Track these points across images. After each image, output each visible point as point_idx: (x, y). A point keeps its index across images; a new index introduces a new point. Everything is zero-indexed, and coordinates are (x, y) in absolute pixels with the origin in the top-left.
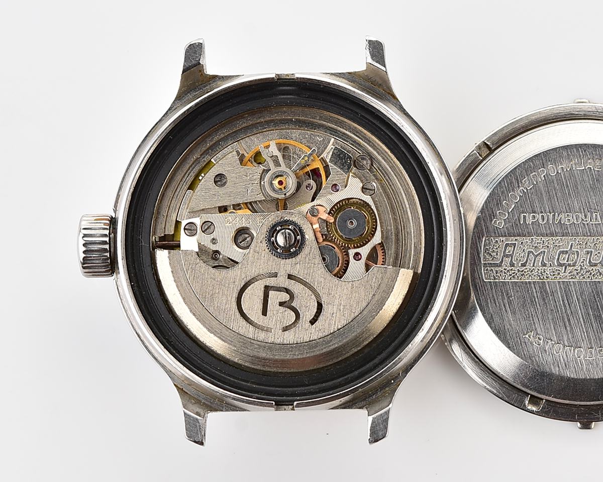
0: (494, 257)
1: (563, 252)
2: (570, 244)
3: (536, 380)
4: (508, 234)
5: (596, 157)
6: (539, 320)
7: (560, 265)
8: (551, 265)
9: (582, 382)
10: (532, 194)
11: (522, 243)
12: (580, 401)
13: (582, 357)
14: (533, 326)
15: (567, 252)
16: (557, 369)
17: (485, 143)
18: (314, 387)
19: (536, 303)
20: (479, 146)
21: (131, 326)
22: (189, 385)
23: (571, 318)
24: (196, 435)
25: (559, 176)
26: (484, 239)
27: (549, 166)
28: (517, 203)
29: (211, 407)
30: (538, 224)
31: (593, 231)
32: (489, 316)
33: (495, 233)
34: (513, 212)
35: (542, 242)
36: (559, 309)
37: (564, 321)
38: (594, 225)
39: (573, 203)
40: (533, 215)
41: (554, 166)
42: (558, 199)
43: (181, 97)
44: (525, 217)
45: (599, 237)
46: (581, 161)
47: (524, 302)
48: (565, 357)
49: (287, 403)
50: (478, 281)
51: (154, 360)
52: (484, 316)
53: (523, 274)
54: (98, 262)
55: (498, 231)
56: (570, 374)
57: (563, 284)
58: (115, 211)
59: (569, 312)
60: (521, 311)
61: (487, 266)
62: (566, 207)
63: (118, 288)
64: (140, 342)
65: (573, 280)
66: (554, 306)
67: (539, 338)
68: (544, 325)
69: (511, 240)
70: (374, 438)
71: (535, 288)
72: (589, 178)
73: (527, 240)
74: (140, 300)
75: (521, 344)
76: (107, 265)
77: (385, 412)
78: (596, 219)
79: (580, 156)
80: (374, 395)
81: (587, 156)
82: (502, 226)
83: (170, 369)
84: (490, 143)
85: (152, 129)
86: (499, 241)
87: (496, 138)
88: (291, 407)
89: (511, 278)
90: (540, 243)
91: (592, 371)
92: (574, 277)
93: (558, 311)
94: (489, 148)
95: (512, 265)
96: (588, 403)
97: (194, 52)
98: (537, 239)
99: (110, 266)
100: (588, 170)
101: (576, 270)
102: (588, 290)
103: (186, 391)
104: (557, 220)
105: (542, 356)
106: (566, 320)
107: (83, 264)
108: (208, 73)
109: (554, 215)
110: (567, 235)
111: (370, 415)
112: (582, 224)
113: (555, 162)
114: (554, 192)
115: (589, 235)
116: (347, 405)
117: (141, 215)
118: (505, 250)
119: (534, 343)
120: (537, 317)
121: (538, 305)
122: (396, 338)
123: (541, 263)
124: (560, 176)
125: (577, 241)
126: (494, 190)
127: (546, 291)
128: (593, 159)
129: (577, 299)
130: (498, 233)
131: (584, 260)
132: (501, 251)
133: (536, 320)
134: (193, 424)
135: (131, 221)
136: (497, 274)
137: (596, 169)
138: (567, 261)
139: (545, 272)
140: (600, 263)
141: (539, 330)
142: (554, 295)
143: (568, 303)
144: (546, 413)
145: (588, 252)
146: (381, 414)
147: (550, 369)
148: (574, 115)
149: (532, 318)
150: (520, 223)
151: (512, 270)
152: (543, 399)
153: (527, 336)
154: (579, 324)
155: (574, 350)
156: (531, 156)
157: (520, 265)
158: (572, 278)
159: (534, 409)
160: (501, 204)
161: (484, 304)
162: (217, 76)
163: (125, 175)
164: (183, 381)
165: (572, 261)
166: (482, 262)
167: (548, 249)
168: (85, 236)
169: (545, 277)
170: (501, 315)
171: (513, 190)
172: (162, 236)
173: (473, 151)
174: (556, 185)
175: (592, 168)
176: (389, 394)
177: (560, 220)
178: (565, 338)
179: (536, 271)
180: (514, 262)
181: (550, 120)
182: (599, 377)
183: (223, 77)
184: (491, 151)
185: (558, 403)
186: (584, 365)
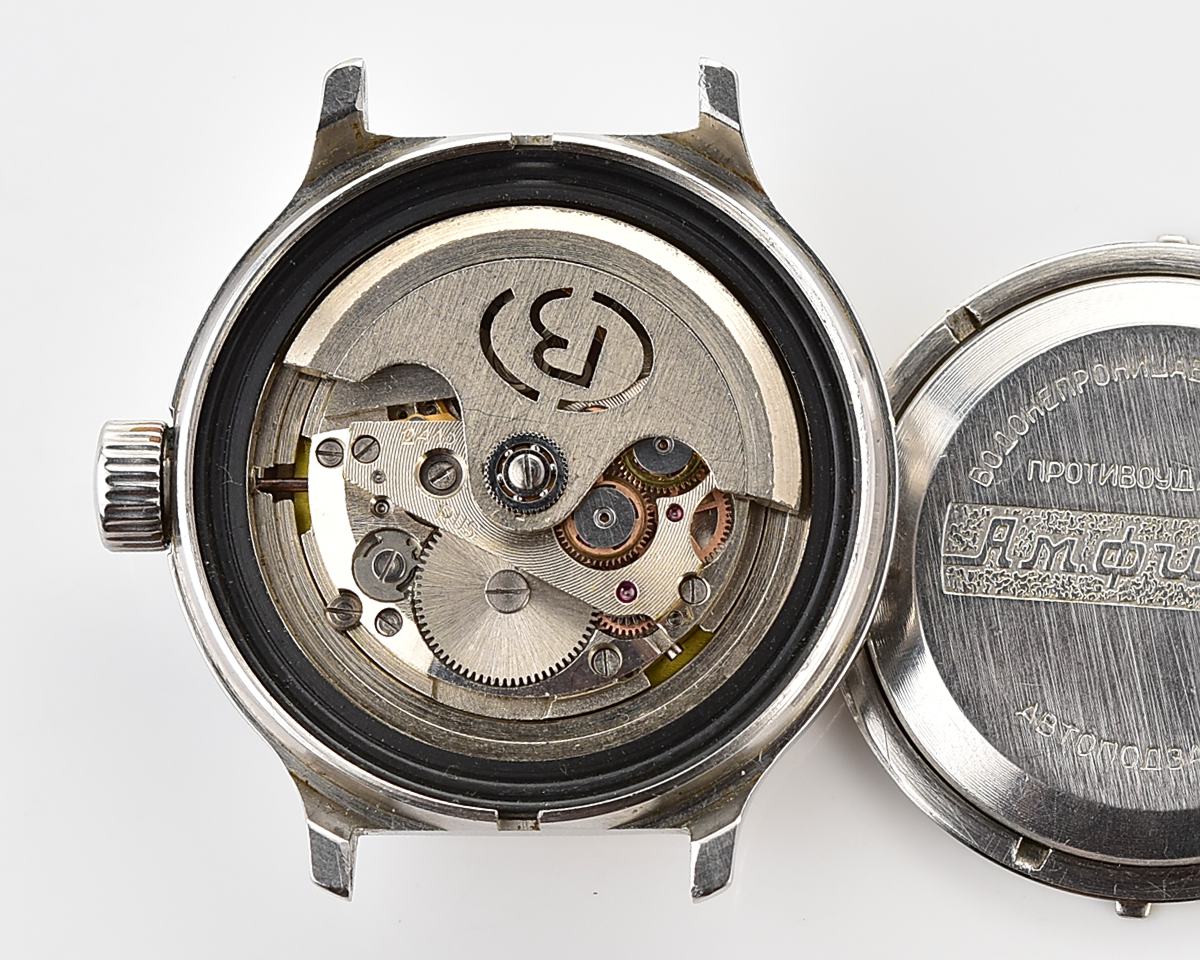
0: (968, 546)
1: (1110, 546)
2: (1127, 530)
3: (1035, 806)
4: (1001, 500)
5: (1194, 355)
6: (1050, 683)
7: (1104, 572)
8: (1084, 571)
9: (1130, 816)
10: (1055, 421)
11: (1027, 520)
12: (1125, 856)
13: (1134, 764)
14: (1039, 694)
15: (1119, 544)
16: (1082, 786)
17: (968, 310)
18: (580, 781)
19: (1047, 647)
20: (954, 315)
21: (202, 651)
22: (320, 773)
23: (1118, 682)
24: (333, 874)
25: (1113, 388)
26: (949, 508)
27: (1096, 367)
28: (1023, 436)
29: (365, 820)
30: (1063, 484)
31: (1177, 506)
32: (947, 667)
33: (974, 496)
34: (1013, 456)
35: (1069, 521)
36: (1095, 663)
37: (1103, 688)
38: (1178, 494)
39: (1139, 446)
40: (1055, 465)
41: (1105, 367)
42: (1108, 436)
43: (314, 181)
44: (1036, 466)
45: (1187, 520)
46: (1162, 361)
47: (1023, 643)
48: (1099, 762)
49: (523, 815)
50: (930, 592)
51: (248, 721)
52: (937, 666)
53: (1026, 585)
54: (136, 516)
55: (980, 494)
56: (1106, 797)
57: (1107, 611)
58: (174, 413)
59: (1114, 670)
60: (1016, 661)
61: (951, 564)
62: (1123, 453)
63: (176, 571)
64: (221, 684)
65: (1128, 605)
66: (1085, 656)
67: (1048, 719)
68: (1062, 694)
69: (1006, 513)
70: (704, 886)
71: (1048, 616)
72: (1176, 398)
73: (1039, 515)
74: (222, 596)
75: (1010, 728)
76: (155, 524)
77: (728, 833)
78: (1185, 482)
79: (1160, 351)
80: (703, 800)
81: (1176, 350)
82: (990, 483)
83: (283, 741)
84: (979, 311)
85: (254, 245)
86: (980, 514)
87: (990, 302)
88: (531, 823)
89: (999, 591)
90: (1066, 523)
91: (1153, 794)
92: (1130, 599)
93: (1092, 666)
94: (974, 322)
95: (1004, 564)
96: (1141, 862)
97: (344, 86)
98: (1060, 516)
99: (161, 526)
100: (1175, 380)
101: (1134, 583)
102: (1156, 627)
103: (314, 786)
104: (1103, 478)
105: (1052, 756)
106: (1107, 686)
107: (105, 520)
108: (370, 131)
109: (1098, 468)
110: (1122, 510)
111: (696, 840)
112: (1154, 490)
113: (1107, 359)
114: (1101, 420)
115: (1167, 513)
116: (647, 820)
117: (226, 423)
118: (992, 532)
119: (1038, 729)
120: (1048, 675)
121: (1051, 651)
122: (753, 682)
123: (1065, 566)
124: (1116, 390)
125: (1141, 526)
126: (977, 407)
127: (1070, 624)
128: (1188, 359)
129: (1134, 644)
130: (979, 497)
131: (1153, 564)
132: (983, 534)
133: (1045, 682)
134: (329, 853)
135: (206, 433)
136: (970, 580)
137: (1192, 380)
138: (1119, 565)
139: (1071, 583)
140: (1186, 573)
141: (1049, 703)
142: (1085, 633)
143: (1115, 651)
144: (1053, 876)
145: (1162, 550)
146: (719, 838)
147: (1067, 785)
148: (1157, 267)
149: (1038, 676)
150: (1026, 479)
151: (1002, 574)
152: (1048, 848)
153: (1024, 714)
154: (1132, 696)
155: (1119, 752)
156: (1061, 343)
157: (1020, 566)
158: (1126, 600)
159: (1028, 866)
160: (991, 436)
161: (939, 640)
162: (391, 138)
163: (196, 339)
164: (308, 766)
165: (1129, 564)
166: (943, 555)
167: (1081, 537)
168: (111, 461)
169: (1070, 596)
170: (972, 665)
171: (1018, 411)
172: (270, 468)
173: (942, 325)
174: (1107, 407)
175: (1184, 378)
176: (735, 797)
177: (1110, 480)
178: (1103, 723)
179: (1052, 581)
180: (1008, 559)
181: (1105, 272)
182: (1168, 809)
183: (402, 140)
184: (979, 327)
185: (1079, 857)
186: (1138, 782)
